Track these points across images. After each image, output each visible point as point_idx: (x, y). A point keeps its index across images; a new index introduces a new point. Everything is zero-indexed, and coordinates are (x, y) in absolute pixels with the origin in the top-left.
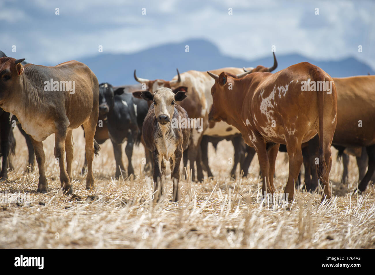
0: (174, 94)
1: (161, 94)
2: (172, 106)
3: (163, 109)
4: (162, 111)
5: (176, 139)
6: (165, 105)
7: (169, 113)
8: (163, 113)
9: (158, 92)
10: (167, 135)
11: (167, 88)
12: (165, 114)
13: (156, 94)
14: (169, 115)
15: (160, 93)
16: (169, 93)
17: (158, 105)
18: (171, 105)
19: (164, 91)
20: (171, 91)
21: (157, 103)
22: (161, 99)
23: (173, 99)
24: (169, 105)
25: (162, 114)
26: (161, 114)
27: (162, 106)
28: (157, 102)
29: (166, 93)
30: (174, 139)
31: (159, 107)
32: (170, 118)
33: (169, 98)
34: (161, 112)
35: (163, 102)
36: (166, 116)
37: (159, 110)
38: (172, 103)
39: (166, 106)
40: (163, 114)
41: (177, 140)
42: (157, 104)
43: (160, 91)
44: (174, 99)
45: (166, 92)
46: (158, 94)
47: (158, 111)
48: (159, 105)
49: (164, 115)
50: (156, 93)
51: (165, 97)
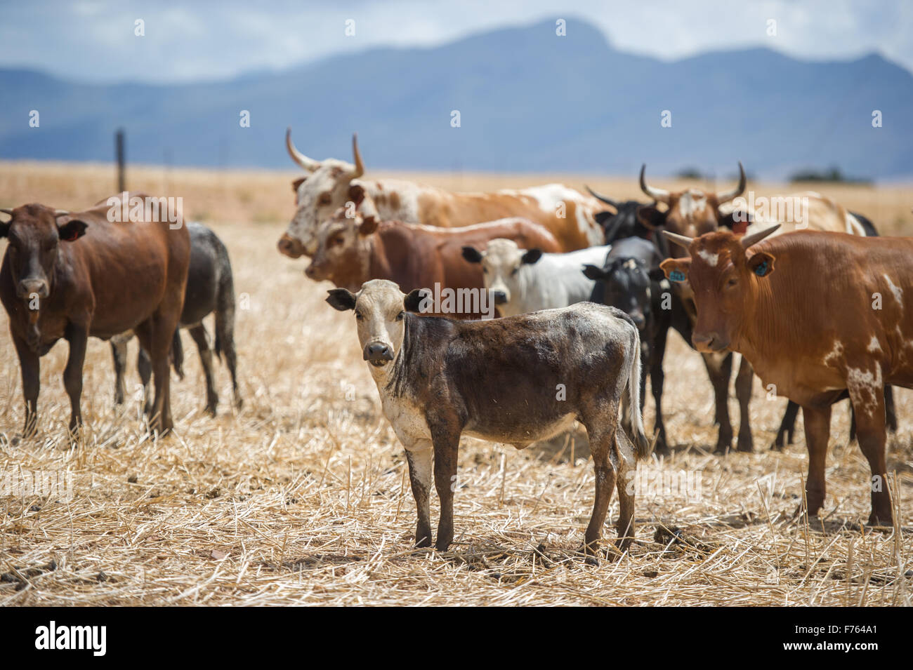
0: (404, 295)
1: (372, 295)
2: (398, 323)
3: (378, 330)
4: (374, 335)
5: (413, 397)
6: (383, 320)
7: (392, 339)
8: (377, 340)
9: (367, 289)
10: (391, 390)
11: (386, 281)
12: (383, 342)
13: (363, 295)
14: (391, 345)
15: (370, 293)
16: (392, 293)
17: (366, 322)
18: (396, 321)
19: (381, 288)
20: (395, 287)
21: (363, 317)
22: (373, 307)
23: (401, 306)
24: (391, 321)
25: (375, 342)
26: (373, 341)
27: (375, 324)
28: (364, 313)
29: (385, 294)
30: (408, 397)
31: (368, 326)
32: (393, 350)
33: (390, 305)
34: (373, 338)
35: (378, 316)
36: (383, 347)
37: (367, 333)
38: (399, 317)
39: (385, 323)
40: (379, 342)
41: (415, 398)
42: (364, 319)
43: (372, 288)
44: (403, 308)
45: (384, 290)
46: (367, 294)
47: (365, 334)
48: (368, 321)
49: (380, 345)
50: (361, 294)
51: (381, 303)
